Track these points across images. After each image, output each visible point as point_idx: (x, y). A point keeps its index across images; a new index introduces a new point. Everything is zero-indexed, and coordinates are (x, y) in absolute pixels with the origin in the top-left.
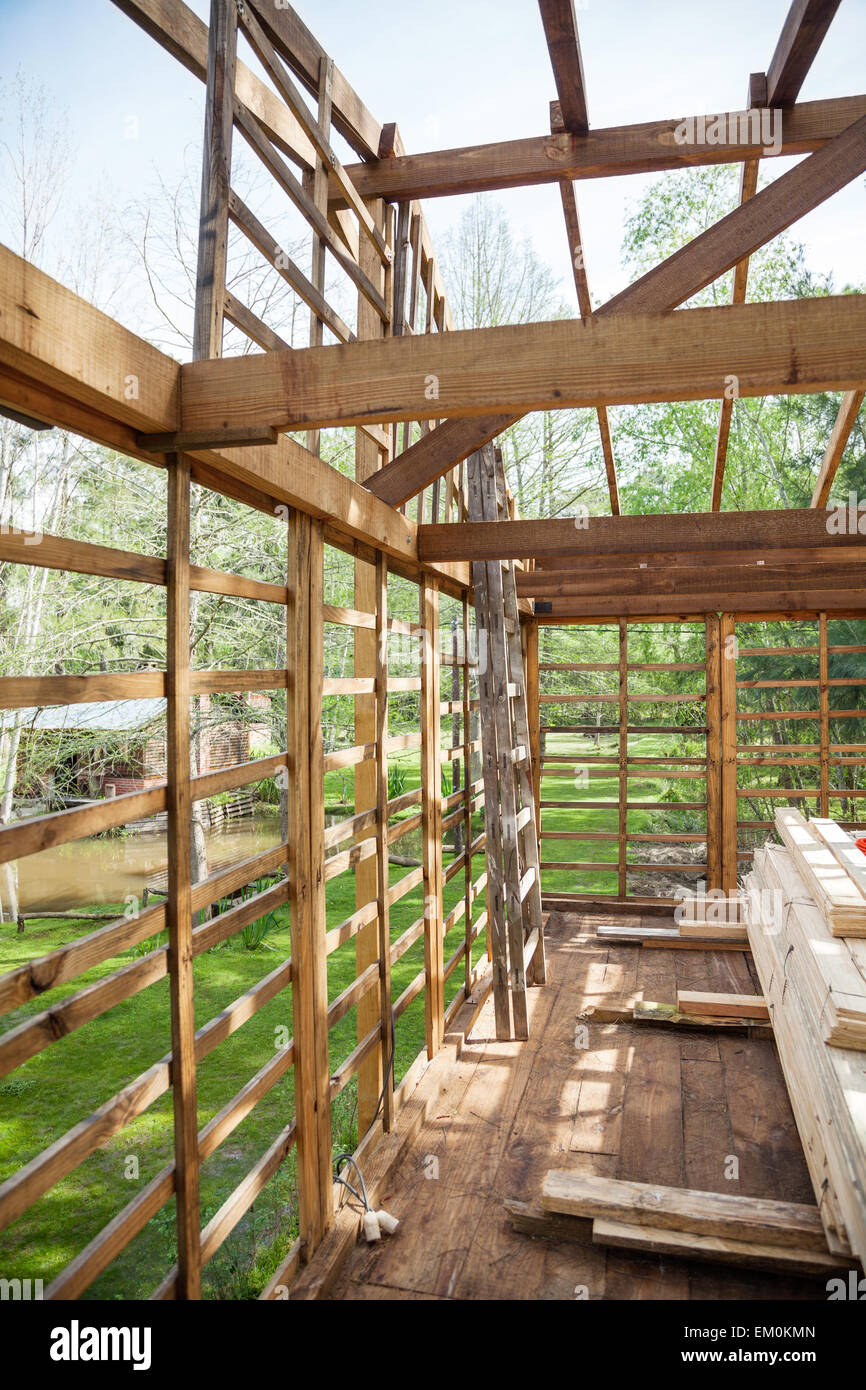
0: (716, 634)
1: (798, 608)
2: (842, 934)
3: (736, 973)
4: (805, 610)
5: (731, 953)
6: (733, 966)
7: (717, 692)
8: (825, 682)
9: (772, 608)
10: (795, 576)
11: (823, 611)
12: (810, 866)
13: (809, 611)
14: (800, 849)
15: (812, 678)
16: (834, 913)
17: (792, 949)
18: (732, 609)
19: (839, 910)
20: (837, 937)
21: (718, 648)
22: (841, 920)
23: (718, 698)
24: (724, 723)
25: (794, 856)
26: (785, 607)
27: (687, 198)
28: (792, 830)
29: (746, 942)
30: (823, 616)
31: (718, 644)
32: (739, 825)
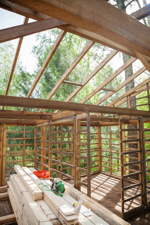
0: (3, 128)
1: (20, 123)
2: (36, 200)
3: (6, 206)
4: (21, 124)
5: (5, 200)
6: (5, 204)
7: (2, 141)
8: (24, 138)
9: (15, 123)
10: (22, 116)
11: (25, 124)
12: (25, 181)
13: (22, 124)
14: (22, 176)
15: (22, 137)
16: (35, 195)
17: (24, 205)
18: (6, 123)
19: (36, 194)
20: (35, 201)
21: (3, 131)
22: (36, 197)
23: (2, 142)
24: (3, 147)
25: (21, 177)
26: (17, 123)
27: (2, 48)
28: (19, 171)
29: (8, 197)
30: (25, 125)
31: (3, 130)
32: (6, 169)
